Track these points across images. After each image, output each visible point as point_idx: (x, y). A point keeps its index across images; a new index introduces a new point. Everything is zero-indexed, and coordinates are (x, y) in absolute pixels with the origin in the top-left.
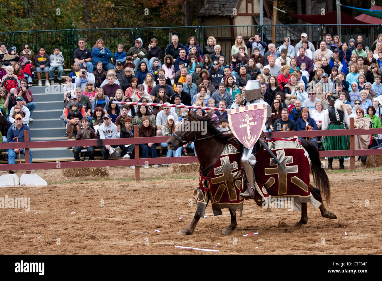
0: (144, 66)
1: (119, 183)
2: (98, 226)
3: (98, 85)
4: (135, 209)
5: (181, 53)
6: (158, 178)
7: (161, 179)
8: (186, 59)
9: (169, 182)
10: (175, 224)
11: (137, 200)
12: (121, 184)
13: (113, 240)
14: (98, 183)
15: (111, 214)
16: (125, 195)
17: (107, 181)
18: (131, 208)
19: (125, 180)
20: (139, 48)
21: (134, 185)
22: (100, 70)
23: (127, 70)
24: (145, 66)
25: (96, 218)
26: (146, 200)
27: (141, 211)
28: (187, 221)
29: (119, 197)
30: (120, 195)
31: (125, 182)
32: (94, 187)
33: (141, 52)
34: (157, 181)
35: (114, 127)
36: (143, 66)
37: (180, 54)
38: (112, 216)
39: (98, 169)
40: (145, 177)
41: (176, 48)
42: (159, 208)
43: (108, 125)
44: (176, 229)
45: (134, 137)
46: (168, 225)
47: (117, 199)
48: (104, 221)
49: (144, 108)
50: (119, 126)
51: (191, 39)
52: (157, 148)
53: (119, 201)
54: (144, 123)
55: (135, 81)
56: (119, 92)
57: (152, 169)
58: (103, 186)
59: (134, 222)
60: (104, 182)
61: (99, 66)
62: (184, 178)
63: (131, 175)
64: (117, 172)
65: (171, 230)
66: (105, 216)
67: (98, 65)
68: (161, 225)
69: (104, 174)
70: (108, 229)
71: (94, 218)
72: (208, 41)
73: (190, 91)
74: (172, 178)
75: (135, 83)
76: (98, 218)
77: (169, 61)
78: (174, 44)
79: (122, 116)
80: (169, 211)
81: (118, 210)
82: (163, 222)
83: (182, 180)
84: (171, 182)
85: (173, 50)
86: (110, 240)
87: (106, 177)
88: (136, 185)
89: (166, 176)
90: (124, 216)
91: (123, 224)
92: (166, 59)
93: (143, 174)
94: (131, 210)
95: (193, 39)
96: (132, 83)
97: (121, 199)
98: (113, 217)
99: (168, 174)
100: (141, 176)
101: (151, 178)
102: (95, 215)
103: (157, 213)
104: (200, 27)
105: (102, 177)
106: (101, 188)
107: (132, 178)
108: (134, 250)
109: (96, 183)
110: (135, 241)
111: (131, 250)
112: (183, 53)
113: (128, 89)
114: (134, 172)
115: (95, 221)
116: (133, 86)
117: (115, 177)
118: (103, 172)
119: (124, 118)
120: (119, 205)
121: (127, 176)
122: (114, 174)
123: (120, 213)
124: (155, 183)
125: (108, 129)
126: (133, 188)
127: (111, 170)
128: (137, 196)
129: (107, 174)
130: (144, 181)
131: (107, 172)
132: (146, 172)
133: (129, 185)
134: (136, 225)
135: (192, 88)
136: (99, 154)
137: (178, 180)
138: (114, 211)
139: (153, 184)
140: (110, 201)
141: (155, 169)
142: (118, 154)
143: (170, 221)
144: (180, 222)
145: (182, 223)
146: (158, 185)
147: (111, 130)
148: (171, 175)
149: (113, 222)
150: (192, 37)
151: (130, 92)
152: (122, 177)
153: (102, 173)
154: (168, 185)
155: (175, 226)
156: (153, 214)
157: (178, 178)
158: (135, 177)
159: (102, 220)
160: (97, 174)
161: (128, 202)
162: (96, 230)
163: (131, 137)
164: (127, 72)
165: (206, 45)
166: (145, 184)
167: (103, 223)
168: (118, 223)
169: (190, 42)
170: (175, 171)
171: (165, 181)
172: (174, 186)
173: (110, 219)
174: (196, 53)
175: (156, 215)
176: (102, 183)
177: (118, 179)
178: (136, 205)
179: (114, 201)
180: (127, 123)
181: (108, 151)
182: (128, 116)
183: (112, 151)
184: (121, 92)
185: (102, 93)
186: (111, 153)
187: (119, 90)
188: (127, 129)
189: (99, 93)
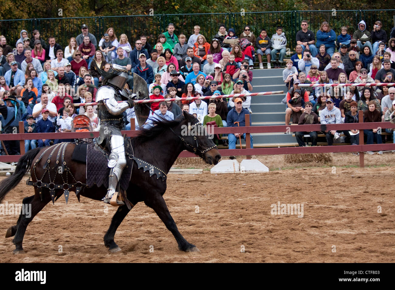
0: (368, 50)
1: (343, 170)
2: (321, 214)
3: (322, 68)
4: (359, 196)
6: (383, 165)
7: (385, 166)
9: (394, 169)
11: (361, 187)
12: (345, 171)
13: (337, 228)
14: (321, 170)
15: (335, 201)
16: (349, 182)
17: (330, 168)
18: (355, 195)
19: (349, 167)
20: (362, 31)
21: (358, 172)
23: (351, 53)
25: (319, 206)
26: (370, 187)
27: (365, 199)
29: (343, 184)
30: (343, 182)
31: (349, 169)
32: (317, 174)
33: (364, 35)
34: (382, 168)
35: (337, 111)
36: (366, 50)
38: (335, 204)
39: (321, 156)
40: (370, 163)
42: (384, 196)
43: (330, 109)
45: (358, 122)
47: (340, 186)
48: (327, 209)
49: (368, 92)
50: (343, 110)
53: (343, 189)
54: (369, 108)
55: (359, 65)
56: (342, 76)
57: (377, 156)
58: (326, 172)
59: (358, 210)
60: (327, 168)
61: (322, 49)
63: (356, 161)
64: (341, 158)
66: (328, 203)
67: (321, 47)
68: (386, 213)
69: (328, 160)
70: (331, 217)
71: (317, 206)
75: (359, 66)
76: (321, 205)
79: (346, 101)
81: (342, 198)
82: (388, 210)
86: (334, 228)
87: (330, 164)
88: (360, 172)
89: (392, 163)
90: (348, 204)
91: (347, 212)
92: (391, 43)
93: (368, 160)
94: (355, 198)
96: (356, 67)
97: (345, 186)
98: (337, 205)
100: (366, 162)
101: (375, 165)
102: (318, 203)
103: (381, 201)
105: (325, 163)
106: (325, 175)
107: (356, 165)
108: (358, 238)
109: (319, 169)
110: (359, 230)
111: (354, 239)
114: (358, 158)
115: (318, 209)
116: (357, 69)
117: (339, 164)
118: (327, 158)
119: (347, 102)
120: (342, 192)
121: (351, 163)
122: (338, 160)
123: (344, 201)
124: (380, 170)
125: (330, 113)
126: (357, 174)
127: (335, 156)
128: (361, 183)
129: (330, 161)
130: (368, 168)
131: (331, 159)
132: (370, 159)
133: (353, 172)
134: (360, 214)
136: (322, 140)
138: (338, 199)
140: (334, 188)
142: (342, 140)
146: (382, 172)
147: (335, 114)
149: (336, 210)
151: (354, 76)
152: (346, 163)
153: (325, 159)
154: (393, 172)
156: (378, 202)
158: (359, 164)
159: (325, 207)
160: (320, 161)
161: (352, 189)
162: (319, 218)
163: (355, 122)
164: (351, 55)
166: (370, 171)
167: (326, 211)
168: (341, 211)
171: (390, 168)
173: (334, 207)
175: (381, 203)
176: (325, 169)
177: (342, 166)
178: (360, 193)
179: (339, 188)
180: (352, 108)
181: (333, 136)
182: (353, 101)
183: (337, 136)
184: (344, 76)
185: (326, 76)
186: (336, 138)
187: (343, 73)
188: (352, 113)
189: (323, 76)
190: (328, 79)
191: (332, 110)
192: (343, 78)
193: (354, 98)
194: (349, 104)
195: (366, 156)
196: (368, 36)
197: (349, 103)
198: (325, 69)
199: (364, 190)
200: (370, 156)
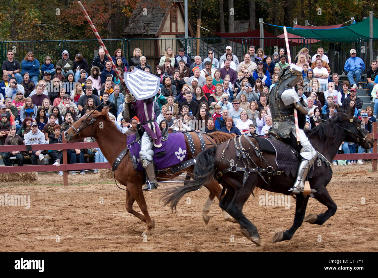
1: (48, 188)
2: (28, 223)
3: (27, 95)
4: (64, 209)
5: (108, 64)
6: (86, 183)
7: (89, 184)
8: (112, 71)
9: (97, 186)
10: (104, 221)
11: (66, 202)
12: (50, 189)
13: (44, 234)
14: (27, 188)
15: (41, 213)
16: (54, 198)
17: (35, 186)
18: (60, 208)
19: (53, 185)
20: (65, 60)
21: (62, 189)
22: (26, 81)
23: (55, 80)
24: (73, 78)
25: (26, 216)
26: (74, 201)
27: (70, 211)
28: (116, 218)
30: (48, 198)
31: (54, 187)
32: (24, 191)
33: (67, 63)
34: (85, 186)
35: (41, 134)
36: (71, 77)
37: (107, 66)
38: (42, 215)
39: (27, 175)
40: (73, 182)
41: (102, 61)
42: (87, 208)
43: (35, 132)
44: (106, 226)
45: (62, 143)
46: (97, 222)
47: (46, 201)
48: (34, 219)
50: (47, 134)
51: (118, 51)
52: (85, 155)
53: (49, 203)
56: (46, 101)
57: (80, 176)
58: (32, 190)
59: (64, 220)
60: (32, 187)
61: (27, 77)
62: (111, 183)
63: (59, 180)
64: (45, 178)
65: (100, 226)
66: (35, 214)
67: (25, 75)
68: (91, 221)
69: (33, 180)
70: (39, 225)
71: (24, 217)
72: (134, 52)
73: (117, 101)
74: (100, 183)
75: (63, 93)
76: (28, 216)
77: (95, 72)
78: (101, 57)
79: (49, 125)
80: (97, 211)
81: (48, 210)
82: (92, 219)
83: (109, 185)
84: (99, 187)
85: (100, 63)
86: (41, 234)
87: (35, 182)
88: (64, 190)
89: (94, 182)
90: (54, 215)
91: (53, 221)
92: (93, 71)
93: (71, 180)
94: (61, 210)
95: (120, 51)
96: (60, 93)
97: (50, 201)
98: (43, 216)
99: (95, 179)
100: (69, 181)
101: (79, 183)
102: (25, 214)
103: (86, 212)
104: (126, 39)
105: (30, 182)
106: (30, 193)
107: (60, 183)
108: (65, 243)
109: (25, 187)
110: (66, 236)
111: (62, 243)
112: (109, 65)
113: (56, 99)
114: (62, 178)
115: (26, 219)
116: (61, 96)
117: (43, 182)
118: (32, 177)
119: (51, 126)
120: (48, 206)
121: (55, 182)
122: (43, 180)
123: (50, 212)
124: (83, 188)
125: (34, 136)
126: (61, 192)
127: (39, 176)
129: (35, 180)
130: (72, 186)
131: (36, 178)
132: (73, 178)
133: (57, 189)
134: (66, 223)
135: (119, 97)
137: (106, 185)
138: (44, 211)
139: (81, 188)
140: (40, 203)
141: (82, 176)
142: (46, 162)
143: (99, 218)
144: (109, 219)
145: (111, 221)
146: (85, 189)
147: (39, 137)
148: (99, 181)
149: (43, 220)
150: (118, 49)
151: (58, 102)
152: (50, 182)
153: (30, 178)
154: (95, 190)
155: (104, 223)
156: (82, 213)
157: (105, 183)
158: (63, 183)
159: (33, 218)
160: (26, 180)
161: (57, 203)
162: (27, 226)
163: (60, 143)
164: (55, 82)
165: (133, 57)
166: (73, 189)
167: (34, 220)
168: (48, 221)
169: (117, 54)
170: (102, 177)
171: (93, 186)
172: (102, 190)
173: (41, 217)
174: (121, 65)
175: (85, 214)
176: (31, 187)
177: (46, 185)
178: (65, 206)
179: (44, 202)
180: (57, 131)
181: (37, 157)
182: (56, 124)
183: (41, 157)
184: (48, 101)
185: (31, 102)
186: (41, 159)
187: (47, 99)
188: (56, 136)
189: (29, 102)
190: (33, 105)
191: (37, 133)
192: (47, 104)
193: (57, 122)
194: (52, 128)
195: (69, 176)
196: (70, 65)
197: (53, 126)
198: (30, 96)
199: (69, 204)
200: (73, 177)
